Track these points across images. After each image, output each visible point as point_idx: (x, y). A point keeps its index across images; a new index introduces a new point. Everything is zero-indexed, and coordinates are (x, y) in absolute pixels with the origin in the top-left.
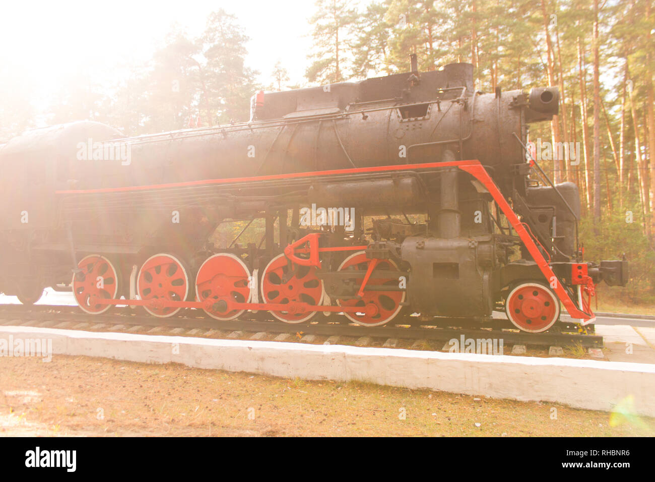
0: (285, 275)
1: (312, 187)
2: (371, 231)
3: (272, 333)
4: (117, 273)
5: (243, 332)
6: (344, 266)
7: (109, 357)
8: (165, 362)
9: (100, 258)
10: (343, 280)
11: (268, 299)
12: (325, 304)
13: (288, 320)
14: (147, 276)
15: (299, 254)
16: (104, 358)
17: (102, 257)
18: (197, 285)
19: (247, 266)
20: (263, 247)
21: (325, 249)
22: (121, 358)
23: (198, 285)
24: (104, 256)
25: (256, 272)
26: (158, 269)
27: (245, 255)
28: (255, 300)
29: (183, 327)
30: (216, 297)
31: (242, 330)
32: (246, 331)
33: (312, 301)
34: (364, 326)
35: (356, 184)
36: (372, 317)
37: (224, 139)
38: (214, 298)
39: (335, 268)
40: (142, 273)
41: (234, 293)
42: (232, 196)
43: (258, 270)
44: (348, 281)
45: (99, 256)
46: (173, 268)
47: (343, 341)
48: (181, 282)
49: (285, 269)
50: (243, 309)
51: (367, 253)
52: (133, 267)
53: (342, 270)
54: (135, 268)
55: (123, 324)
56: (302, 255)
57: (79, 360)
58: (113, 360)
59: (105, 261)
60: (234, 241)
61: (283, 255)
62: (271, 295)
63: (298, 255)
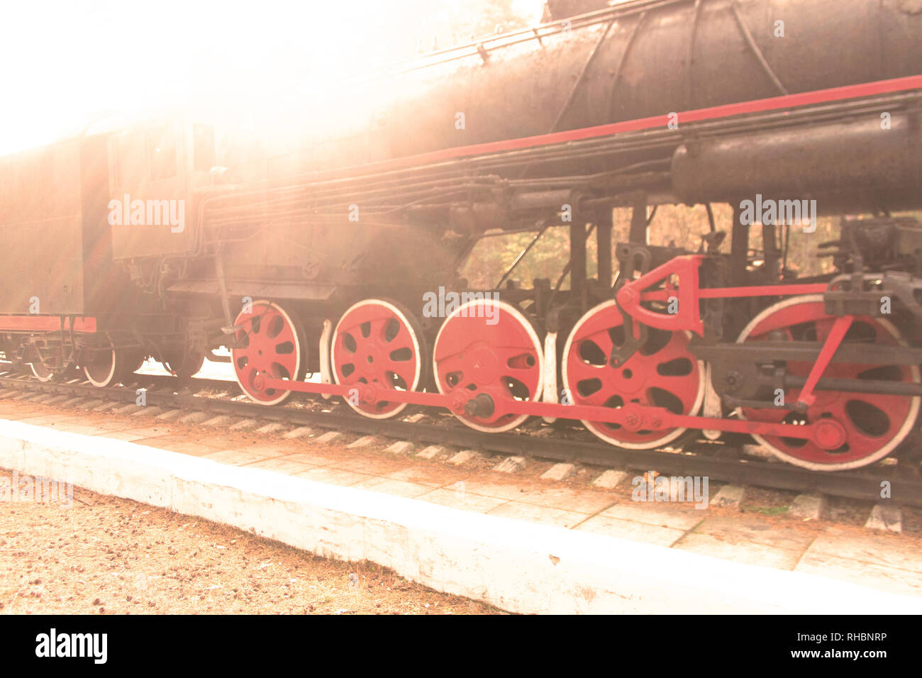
0: (619, 348)
1: (682, 150)
2: (834, 249)
3: (586, 465)
4: (298, 335)
5: (526, 459)
6: (754, 330)
7: (243, 529)
8: (354, 560)
9: (269, 306)
10: (759, 365)
11: (578, 395)
12: (708, 412)
13: (621, 442)
14: (348, 342)
15: (650, 303)
16: (236, 530)
17: (274, 305)
18: (437, 361)
19: (534, 327)
20: (565, 287)
21: (710, 293)
22: (267, 535)
23: (439, 362)
24: (275, 302)
25: (551, 339)
26: (366, 329)
27: (527, 303)
28: (551, 397)
29: (411, 441)
30: (472, 387)
31: (523, 455)
32: (534, 457)
33: (677, 406)
34: (805, 469)
35: (795, 136)
36: (827, 450)
37: (484, 66)
38: (468, 387)
39: (732, 335)
40: (338, 335)
41: (508, 379)
42: (502, 181)
43: (555, 336)
44: (772, 367)
45: (268, 303)
46: (392, 327)
47: (752, 499)
48: (407, 353)
49: (618, 335)
50: (525, 413)
51: (829, 302)
52: (325, 324)
53: (749, 338)
54: (327, 325)
55: (309, 425)
56: (655, 305)
57: (186, 529)
58: (251, 535)
59: (279, 312)
60: (506, 276)
61: (611, 303)
62: (585, 387)
63: (647, 305)
